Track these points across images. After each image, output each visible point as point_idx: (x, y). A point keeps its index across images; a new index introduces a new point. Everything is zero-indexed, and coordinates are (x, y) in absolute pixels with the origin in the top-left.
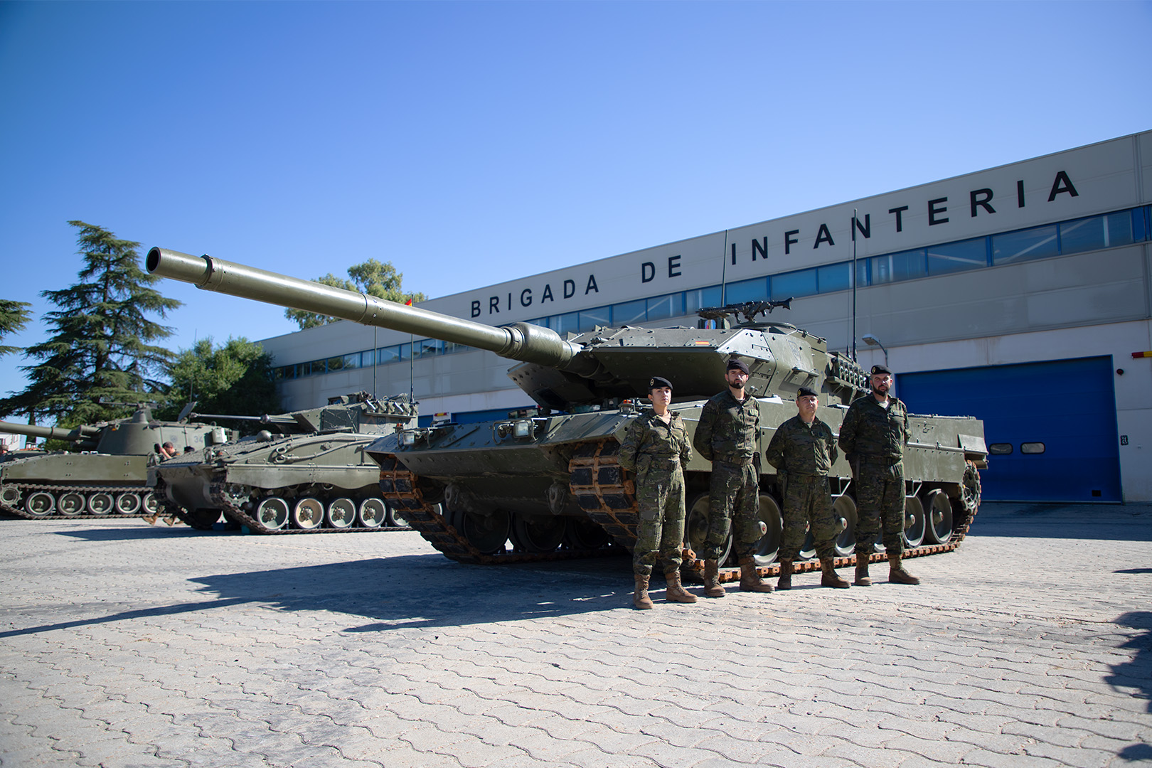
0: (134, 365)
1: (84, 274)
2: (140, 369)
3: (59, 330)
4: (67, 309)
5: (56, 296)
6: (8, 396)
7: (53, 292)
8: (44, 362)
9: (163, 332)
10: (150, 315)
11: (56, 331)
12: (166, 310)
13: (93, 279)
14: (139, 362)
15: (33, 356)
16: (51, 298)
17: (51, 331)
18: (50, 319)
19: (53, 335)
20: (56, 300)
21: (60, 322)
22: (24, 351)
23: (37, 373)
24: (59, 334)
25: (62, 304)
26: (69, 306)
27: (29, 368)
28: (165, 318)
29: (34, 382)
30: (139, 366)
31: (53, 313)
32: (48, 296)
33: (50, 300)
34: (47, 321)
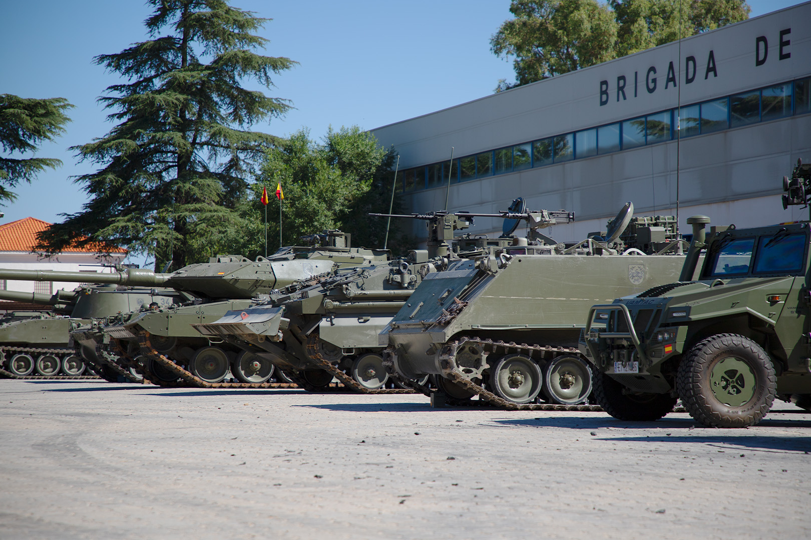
0: (234, 163)
1: (153, 22)
2: (244, 167)
3: (125, 114)
4: (135, 79)
5: (116, 60)
6: (61, 220)
7: (113, 56)
8: (104, 167)
9: (277, 107)
10: (249, 82)
11: (120, 116)
12: (271, 73)
13: (169, 29)
14: (242, 156)
15: (90, 159)
16: (109, 65)
17: (113, 116)
18: (110, 98)
19: (117, 122)
20: (118, 67)
21: (123, 101)
22: (78, 151)
23: (96, 183)
24: (124, 119)
25: (128, 70)
26: (137, 72)
27: (84, 177)
28: (271, 86)
29: (94, 196)
30: (242, 163)
31: (115, 88)
32: (106, 62)
33: (109, 68)
34: (106, 103)
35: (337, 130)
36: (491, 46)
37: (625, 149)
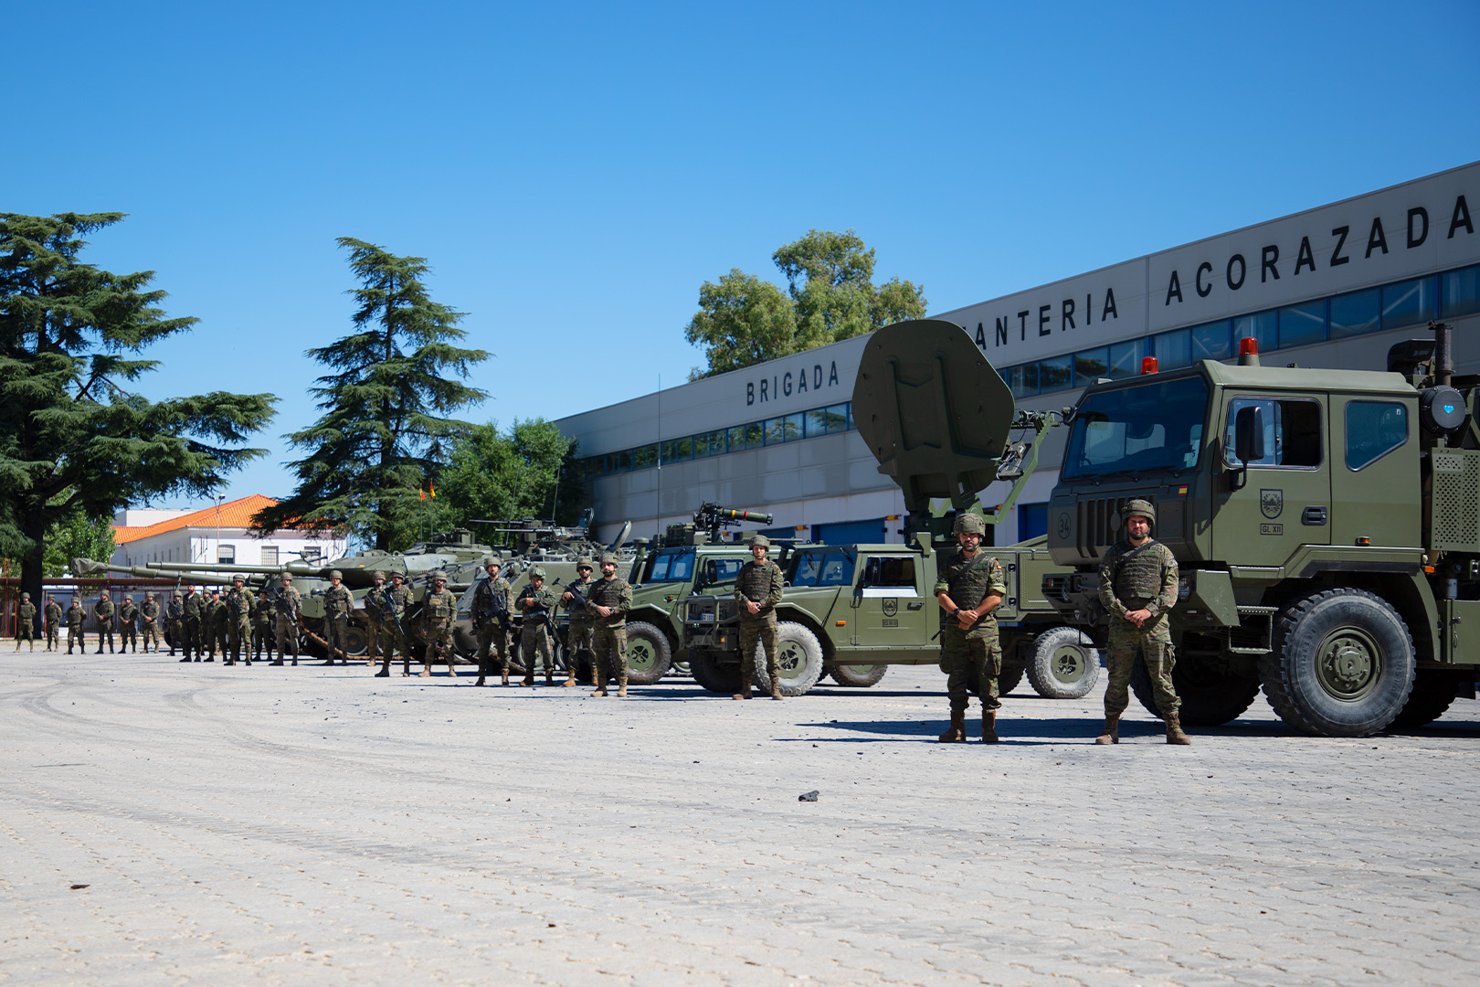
0: (435, 449)
1: (361, 317)
2: (445, 453)
3: (332, 403)
4: (343, 370)
5: (325, 354)
6: (273, 504)
7: (322, 350)
8: (312, 454)
9: (477, 396)
10: (448, 373)
11: (329, 405)
12: (468, 364)
13: (375, 324)
14: (442, 442)
15: (300, 446)
16: (319, 358)
17: (322, 405)
18: (319, 389)
19: (326, 411)
20: (327, 359)
21: (331, 392)
22: (289, 439)
23: (305, 468)
24: (333, 408)
25: (337, 362)
26: (345, 363)
27: (294, 464)
28: (467, 377)
29: (303, 481)
30: (442, 448)
31: (324, 379)
32: (316, 355)
33: (319, 361)
34: (316, 393)
35: (522, 422)
36: (686, 335)
37: (769, 445)
